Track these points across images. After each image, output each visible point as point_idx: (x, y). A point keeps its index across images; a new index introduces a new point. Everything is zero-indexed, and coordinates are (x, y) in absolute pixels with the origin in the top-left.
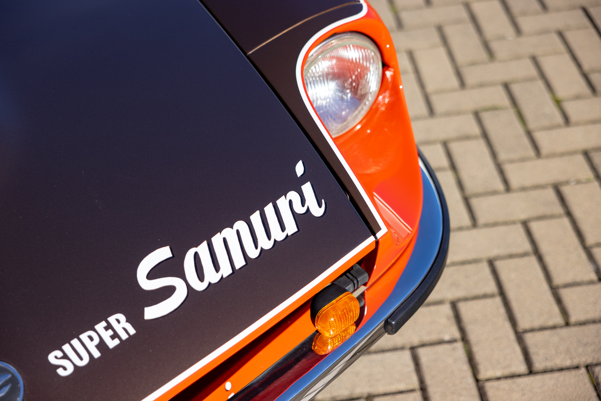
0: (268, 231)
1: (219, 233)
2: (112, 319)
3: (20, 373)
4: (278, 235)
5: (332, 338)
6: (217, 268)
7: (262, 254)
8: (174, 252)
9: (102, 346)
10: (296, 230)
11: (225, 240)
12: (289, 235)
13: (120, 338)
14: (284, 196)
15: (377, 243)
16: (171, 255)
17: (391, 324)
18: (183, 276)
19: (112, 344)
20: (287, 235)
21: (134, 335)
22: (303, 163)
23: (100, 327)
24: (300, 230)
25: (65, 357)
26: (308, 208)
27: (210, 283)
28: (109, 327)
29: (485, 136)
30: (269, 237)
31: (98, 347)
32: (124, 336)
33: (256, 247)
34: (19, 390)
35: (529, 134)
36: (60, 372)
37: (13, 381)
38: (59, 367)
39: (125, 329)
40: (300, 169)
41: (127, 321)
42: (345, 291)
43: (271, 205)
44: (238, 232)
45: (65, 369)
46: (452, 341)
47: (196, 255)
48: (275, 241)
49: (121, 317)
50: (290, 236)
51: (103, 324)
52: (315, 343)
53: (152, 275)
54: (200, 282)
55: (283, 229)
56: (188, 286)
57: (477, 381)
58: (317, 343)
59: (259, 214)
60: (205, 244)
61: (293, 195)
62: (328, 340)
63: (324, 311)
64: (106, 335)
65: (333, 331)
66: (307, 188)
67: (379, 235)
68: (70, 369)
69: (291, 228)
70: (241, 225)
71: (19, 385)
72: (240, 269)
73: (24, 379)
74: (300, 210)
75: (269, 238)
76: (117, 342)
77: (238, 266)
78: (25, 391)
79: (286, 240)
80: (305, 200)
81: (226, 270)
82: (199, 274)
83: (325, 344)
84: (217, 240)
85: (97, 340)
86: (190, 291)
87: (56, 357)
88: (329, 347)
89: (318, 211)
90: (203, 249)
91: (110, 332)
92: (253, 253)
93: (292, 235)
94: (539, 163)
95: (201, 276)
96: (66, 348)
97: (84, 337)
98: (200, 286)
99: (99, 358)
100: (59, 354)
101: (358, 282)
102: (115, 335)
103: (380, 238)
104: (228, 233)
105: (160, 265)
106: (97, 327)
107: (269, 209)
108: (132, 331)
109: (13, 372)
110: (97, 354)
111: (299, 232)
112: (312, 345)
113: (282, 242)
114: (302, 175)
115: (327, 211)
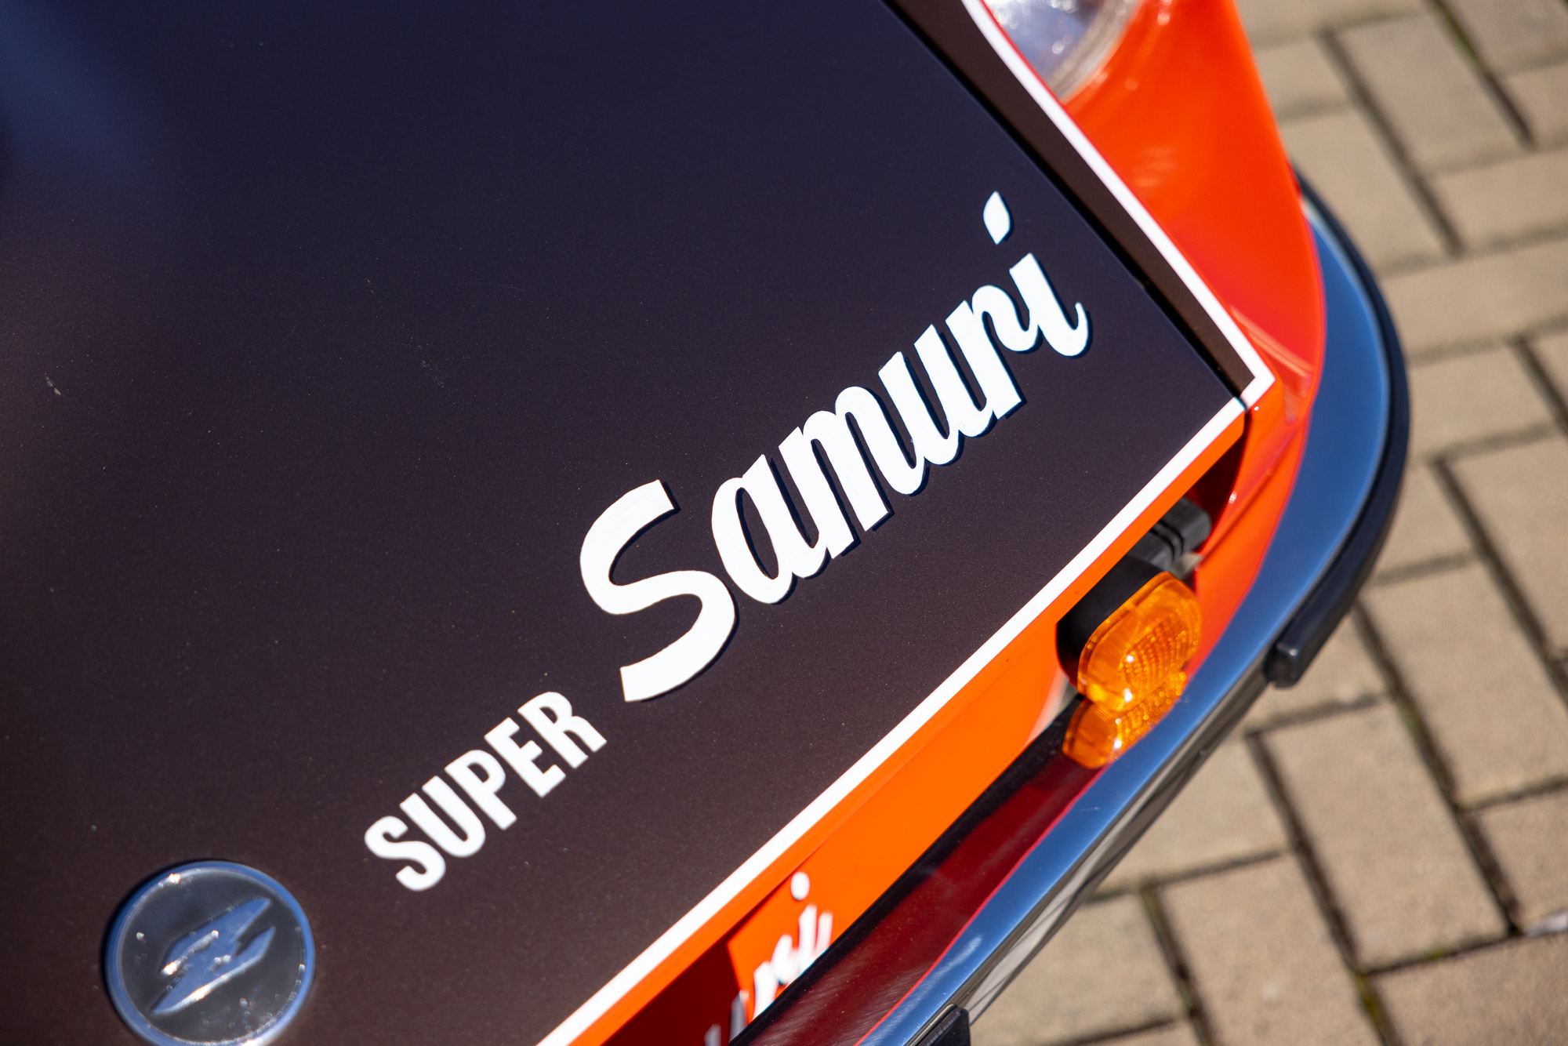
0: (936, 410)
1: (798, 429)
2: (531, 710)
3: (293, 892)
4: (969, 421)
5: (1124, 714)
6: (809, 533)
7: (931, 479)
8: (677, 497)
9: (514, 790)
10: (1016, 400)
11: (816, 446)
12: (998, 416)
13: (563, 765)
14: (964, 304)
15: (1248, 416)
16: (670, 507)
17: (1286, 656)
18: (713, 564)
19: (545, 782)
20: (994, 416)
21: (602, 750)
22: (1004, 200)
23: (501, 735)
24: (1027, 399)
25: (415, 833)
26: (1040, 333)
27: (795, 579)
28: (525, 734)
29: (1364, 98)
30: (943, 429)
31: (501, 794)
32: (575, 758)
33: (912, 462)
34: (301, 943)
35: (1493, 83)
36: (408, 878)
37: (278, 916)
38: (402, 863)
39: (572, 736)
40: (996, 219)
41: (574, 714)
42: (1154, 571)
43: (931, 332)
44: (850, 420)
45: (420, 869)
46: (1364, 703)
47: (742, 498)
48: (962, 437)
49: (556, 700)
50: (1001, 418)
51: (509, 726)
52: (1075, 731)
53: (624, 570)
54: (766, 578)
55: (979, 401)
56: (733, 592)
57: (1456, 809)
58: (1082, 732)
59: (904, 364)
60: (761, 464)
61: (990, 298)
62: (1112, 721)
63: (1103, 635)
64: (523, 758)
65: (1134, 691)
66: (1027, 273)
67: (1252, 393)
68: (436, 869)
69: (1002, 396)
70: (854, 399)
71: (298, 929)
72: (876, 527)
73: (308, 908)
74: (1019, 341)
75: (944, 431)
76: (556, 775)
77: (868, 521)
78: (317, 945)
79: (992, 433)
80: (1027, 311)
81: (836, 538)
82: (759, 556)
83: (1104, 733)
84: (795, 449)
85: (497, 777)
86: (742, 608)
87: (388, 837)
88: (1118, 744)
89: (1070, 341)
90: (758, 479)
91: (533, 749)
92: (906, 480)
93: (1008, 415)
94: (1535, 164)
95: (767, 561)
96: (413, 806)
97: (458, 769)
98: (768, 591)
99: (512, 828)
100: (393, 825)
101: (1182, 540)
102: (548, 758)
103: (1255, 405)
104: (823, 425)
105: (643, 537)
106: (492, 737)
107: (929, 345)
108: (596, 741)
109: (273, 891)
110: (505, 817)
111: (1026, 407)
112: (1063, 740)
113: (983, 438)
114: (1006, 238)
115: (1095, 338)
